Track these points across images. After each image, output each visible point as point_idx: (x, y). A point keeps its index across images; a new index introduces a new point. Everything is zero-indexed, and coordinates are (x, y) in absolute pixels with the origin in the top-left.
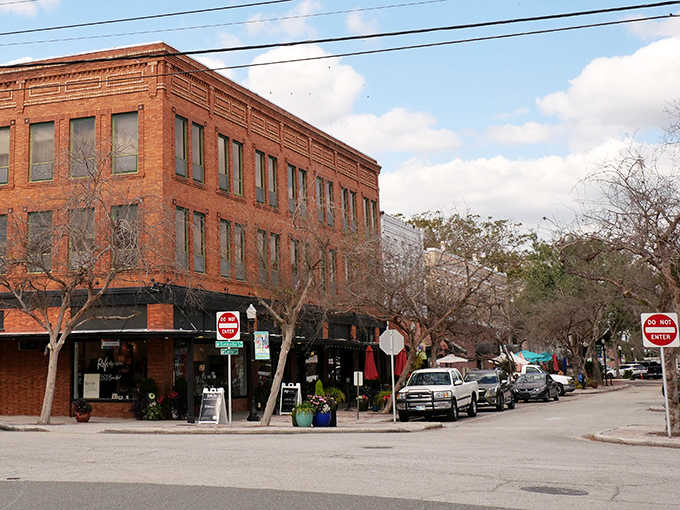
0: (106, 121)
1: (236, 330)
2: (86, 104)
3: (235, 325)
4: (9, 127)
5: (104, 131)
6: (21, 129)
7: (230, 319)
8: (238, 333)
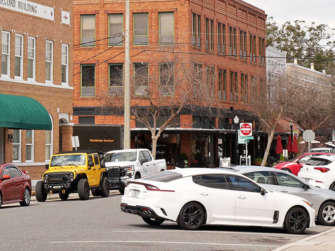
0: (154, 16)
1: (250, 132)
2: (143, 5)
3: (250, 129)
4: (95, 14)
5: (154, 21)
6: (102, 16)
7: (247, 126)
8: (251, 133)
